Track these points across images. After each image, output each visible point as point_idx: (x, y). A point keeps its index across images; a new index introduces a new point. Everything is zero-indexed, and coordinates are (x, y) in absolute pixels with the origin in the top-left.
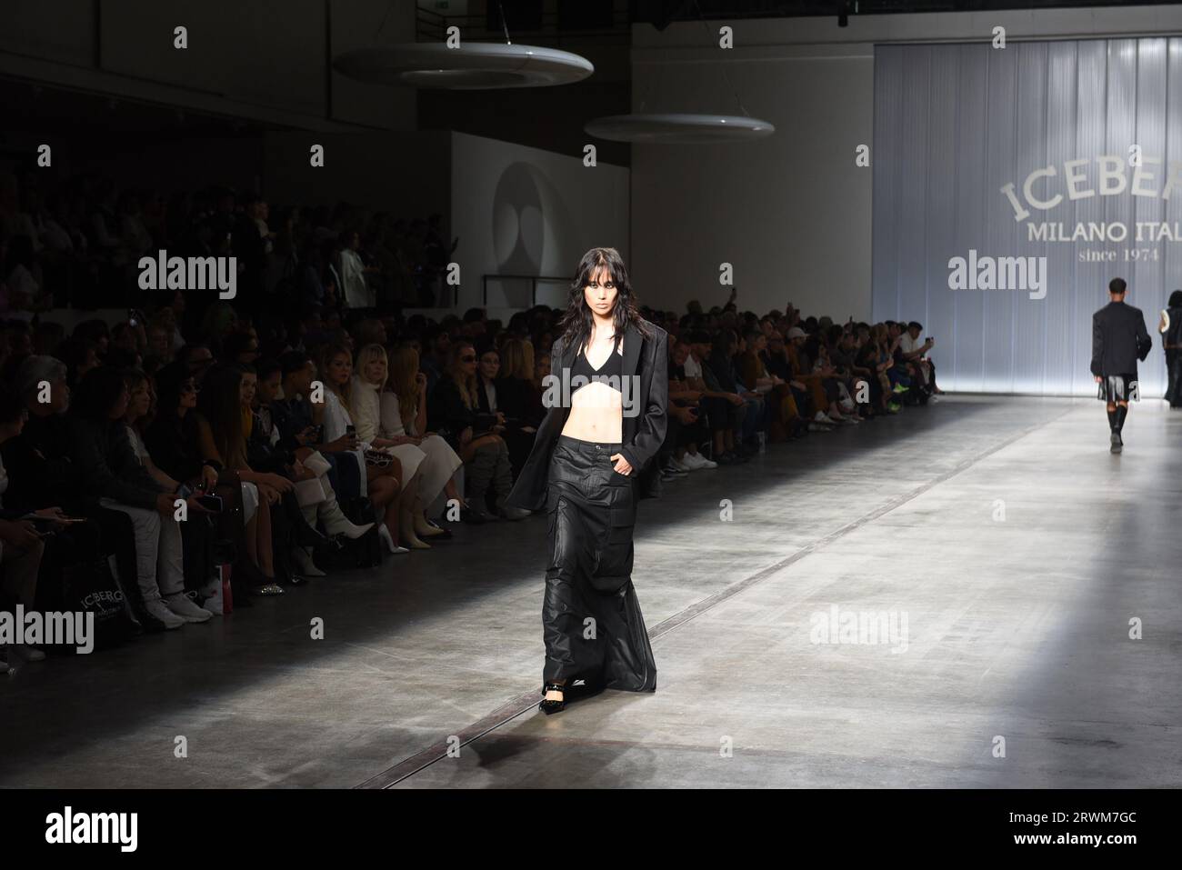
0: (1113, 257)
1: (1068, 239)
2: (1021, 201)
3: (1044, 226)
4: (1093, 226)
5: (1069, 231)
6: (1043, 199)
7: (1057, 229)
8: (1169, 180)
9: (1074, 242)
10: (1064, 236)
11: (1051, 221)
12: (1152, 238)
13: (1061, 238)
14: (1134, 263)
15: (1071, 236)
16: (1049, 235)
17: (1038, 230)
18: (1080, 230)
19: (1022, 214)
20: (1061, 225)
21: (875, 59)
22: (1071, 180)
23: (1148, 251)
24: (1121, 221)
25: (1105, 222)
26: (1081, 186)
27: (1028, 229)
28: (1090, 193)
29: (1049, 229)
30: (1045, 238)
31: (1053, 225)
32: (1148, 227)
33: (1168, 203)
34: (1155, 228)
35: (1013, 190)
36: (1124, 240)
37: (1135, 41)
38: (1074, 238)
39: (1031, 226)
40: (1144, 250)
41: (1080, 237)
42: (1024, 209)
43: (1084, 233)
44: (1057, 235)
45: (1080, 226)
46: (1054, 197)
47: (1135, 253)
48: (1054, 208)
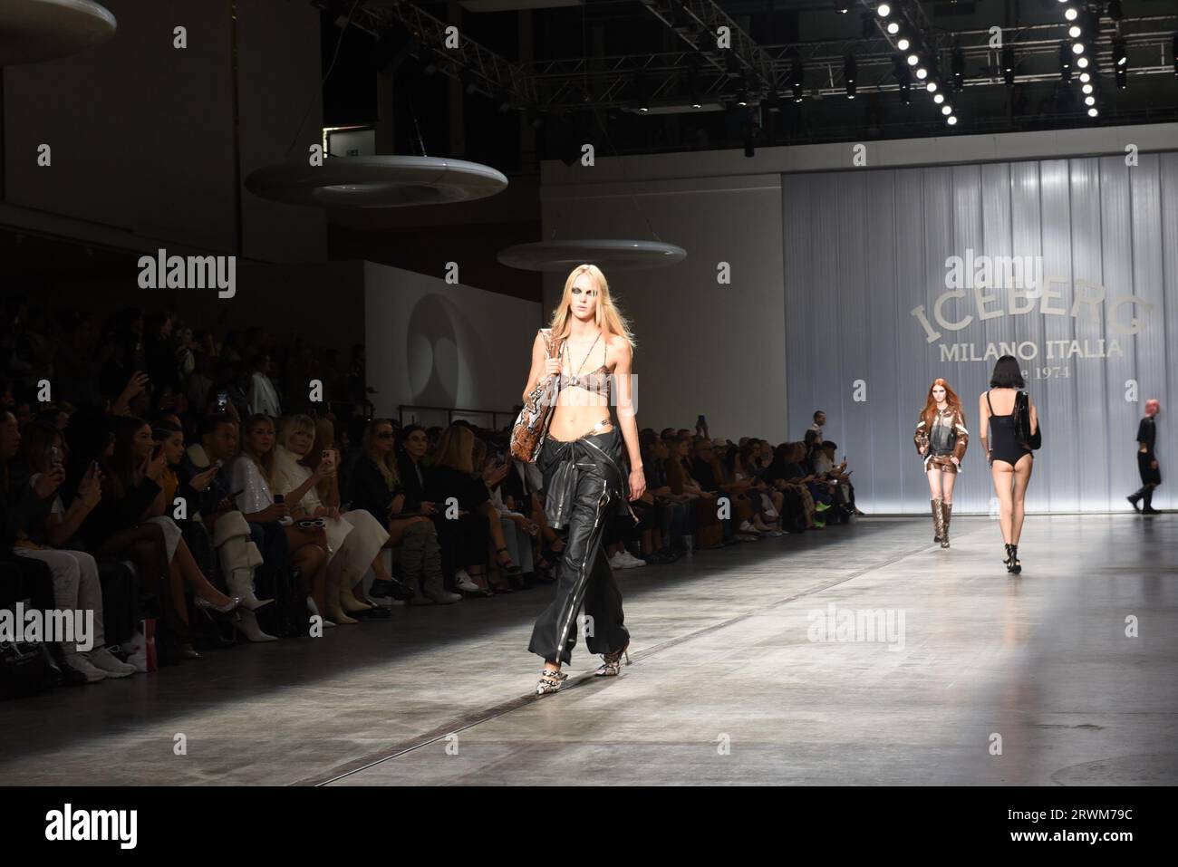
1: (980, 359)
2: (932, 324)
3: (955, 347)
4: (1003, 345)
5: (981, 351)
6: (954, 321)
7: (968, 348)
8: (1076, 298)
9: (986, 362)
10: (976, 356)
11: (962, 342)
12: (1062, 356)
13: (973, 359)
14: (1046, 380)
15: (983, 357)
16: (961, 356)
17: (950, 351)
18: (991, 350)
19: (933, 336)
20: (972, 346)
21: (782, 189)
22: (980, 301)
23: (1059, 368)
24: (1031, 340)
25: (1015, 341)
26: (988, 307)
27: (940, 349)
28: (1000, 313)
29: (961, 348)
30: (957, 360)
31: (964, 346)
33: (1077, 321)
34: (1065, 345)
35: (923, 311)
36: (1036, 358)
37: (1037, 162)
38: (986, 358)
39: (943, 347)
40: (1054, 368)
41: (992, 357)
42: (935, 331)
43: (995, 352)
44: (968, 356)
45: (991, 346)
46: (965, 317)
47: (1047, 372)
48: (965, 328)
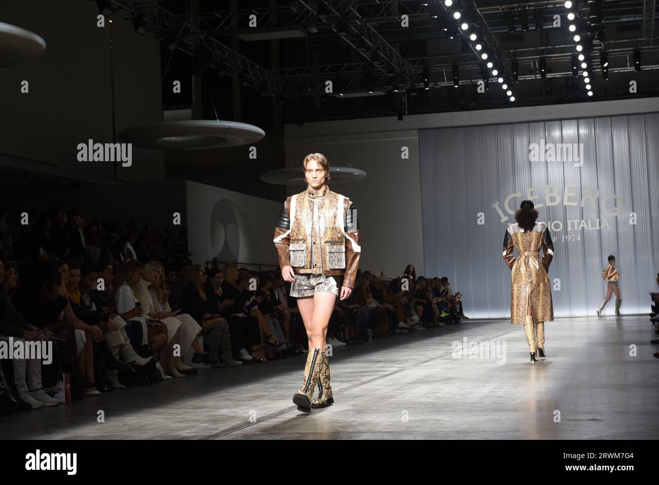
0: (556, 240)
2: (503, 211)
8: (583, 197)
12: (576, 229)
14: (567, 242)
19: (504, 218)
21: (419, 138)
23: (574, 235)
24: (559, 221)
25: (550, 221)
28: (541, 206)
32: (574, 223)
33: (584, 209)
34: (577, 222)
35: (499, 205)
36: (561, 230)
37: (560, 122)
40: (572, 236)
42: (505, 216)
47: (568, 238)
